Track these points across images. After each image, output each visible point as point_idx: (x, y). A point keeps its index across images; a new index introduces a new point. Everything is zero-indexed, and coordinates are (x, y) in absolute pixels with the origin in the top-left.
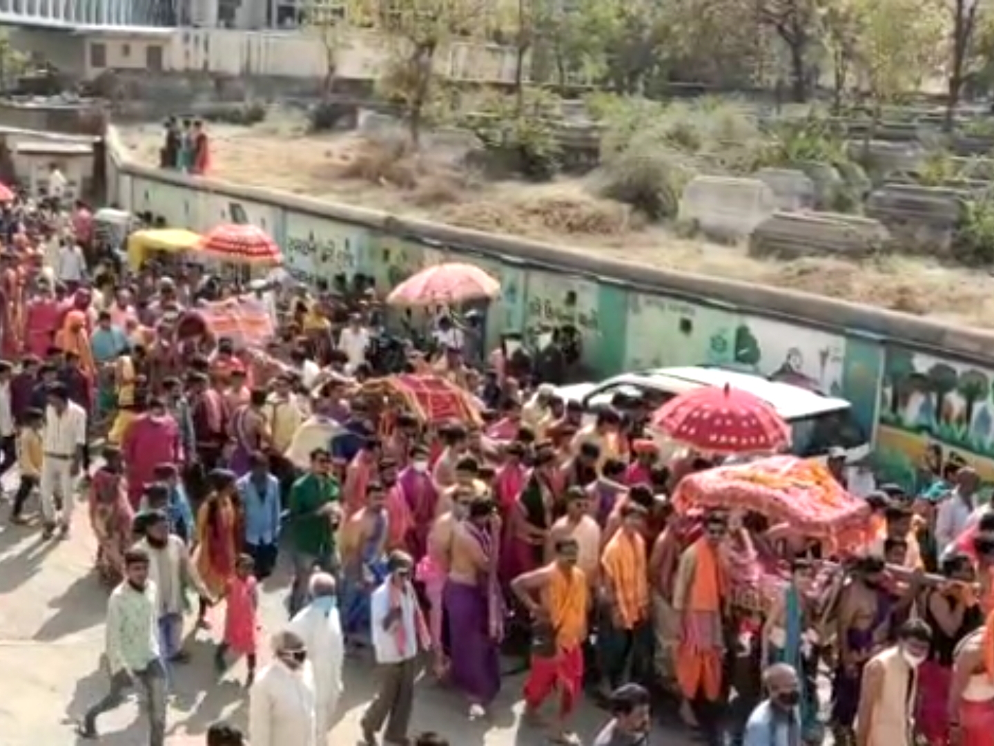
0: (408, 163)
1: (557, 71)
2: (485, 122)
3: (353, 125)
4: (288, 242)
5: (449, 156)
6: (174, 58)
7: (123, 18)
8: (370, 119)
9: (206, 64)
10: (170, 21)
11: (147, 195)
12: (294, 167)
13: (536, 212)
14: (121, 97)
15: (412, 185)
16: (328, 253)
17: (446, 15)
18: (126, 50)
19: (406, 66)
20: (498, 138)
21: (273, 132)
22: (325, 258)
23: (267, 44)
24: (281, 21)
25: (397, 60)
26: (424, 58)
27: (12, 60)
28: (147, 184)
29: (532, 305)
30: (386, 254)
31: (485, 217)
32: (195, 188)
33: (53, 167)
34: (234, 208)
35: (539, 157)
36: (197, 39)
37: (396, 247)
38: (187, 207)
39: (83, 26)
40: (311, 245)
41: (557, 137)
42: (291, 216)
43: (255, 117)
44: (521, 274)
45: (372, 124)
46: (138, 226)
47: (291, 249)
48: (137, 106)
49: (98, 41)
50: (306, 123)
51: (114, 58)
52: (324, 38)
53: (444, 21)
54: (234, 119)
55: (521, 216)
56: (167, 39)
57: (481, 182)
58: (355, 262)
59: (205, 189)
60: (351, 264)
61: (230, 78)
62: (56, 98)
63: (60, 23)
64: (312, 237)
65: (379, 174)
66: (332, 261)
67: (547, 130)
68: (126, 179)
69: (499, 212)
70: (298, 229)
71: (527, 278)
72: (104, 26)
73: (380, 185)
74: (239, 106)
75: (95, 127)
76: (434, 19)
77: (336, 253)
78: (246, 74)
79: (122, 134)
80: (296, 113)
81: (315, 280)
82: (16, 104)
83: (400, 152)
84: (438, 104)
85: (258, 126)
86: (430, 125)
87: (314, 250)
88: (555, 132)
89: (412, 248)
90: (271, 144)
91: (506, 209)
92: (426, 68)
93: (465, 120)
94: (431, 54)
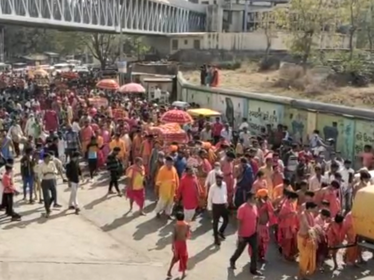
0: (301, 80)
1: (369, 43)
2: (336, 63)
3: (278, 68)
4: (249, 112)
5: (319, 78)
6: (205, 44)
7: (185, 30)
8: (285, 65)
9: (217, 46)
10: (203, 30)
11: (193, 97)
12: (252, 84)
13: (359, 97)
14: (183, 60)
15: (303, 89)
16: (266, 116)
17: (319, 18)
18: (186, 42)
19: (301, 41)
20: (342, 69)
21: (244, 72)
22: (264, 118)
23: (242, 38)
24: (248, 28)
25: (297, 39)
26: (309, 37)
27: (143, 50)
28: (193, 92)
29: (358, 135)
30: (291, 116)
31: (336, 100)
32: (212, 92)
33: (157, 87)
34: (227, 99)
35: (360, 76)
36: (214, 36)
37: (296, 112)
38: (208, 99)
39: (170, 34)
40: (259, 113)
41: (368, 68)
42: (251, 102)
43: (237, 66)
44: (352, 122)
45: (286, 66)
46: (189, 108)
47: (250, 115)
48: (189, 64)
49: (175, 39)
50: (258, 68)
51: (181, 45)
52: (266, 33)
53: (318, 21)
54: (228, 67)
55: (352, 99)
56: (202, 37)
57: (334, 87)
58: (278, 120)
59: (216, 93)
60: (276, 121)
61: (227, 51)
62: (159, 62)
63: (161, 33)
64: (259, 109)
65: (288, 85)
66: (267, 120)
67: (364, 65)
68: (185, 90)
69: (343, 98)
70: (254, 107)
71: (355, 123)
72: (178, 33)
73: (289, 89)
74: (230, 62)
75: (173, 72)
76: (313, 20)
77: (269, 116)
78: (234, 50)
79: (184, 75)
80: (254, 64)
81: (260, 128)
82: (144, 64)
83: (298, 75)
84: (315, 57)
85: (238, 70)
86: (311, 66)
87: (260, 115)
88: (368, 66)
89: (302, 113)
90: (243, 75)
91: (345, 97)
92: (309, 41)
93: (327, 63)
94: (311, 35)
